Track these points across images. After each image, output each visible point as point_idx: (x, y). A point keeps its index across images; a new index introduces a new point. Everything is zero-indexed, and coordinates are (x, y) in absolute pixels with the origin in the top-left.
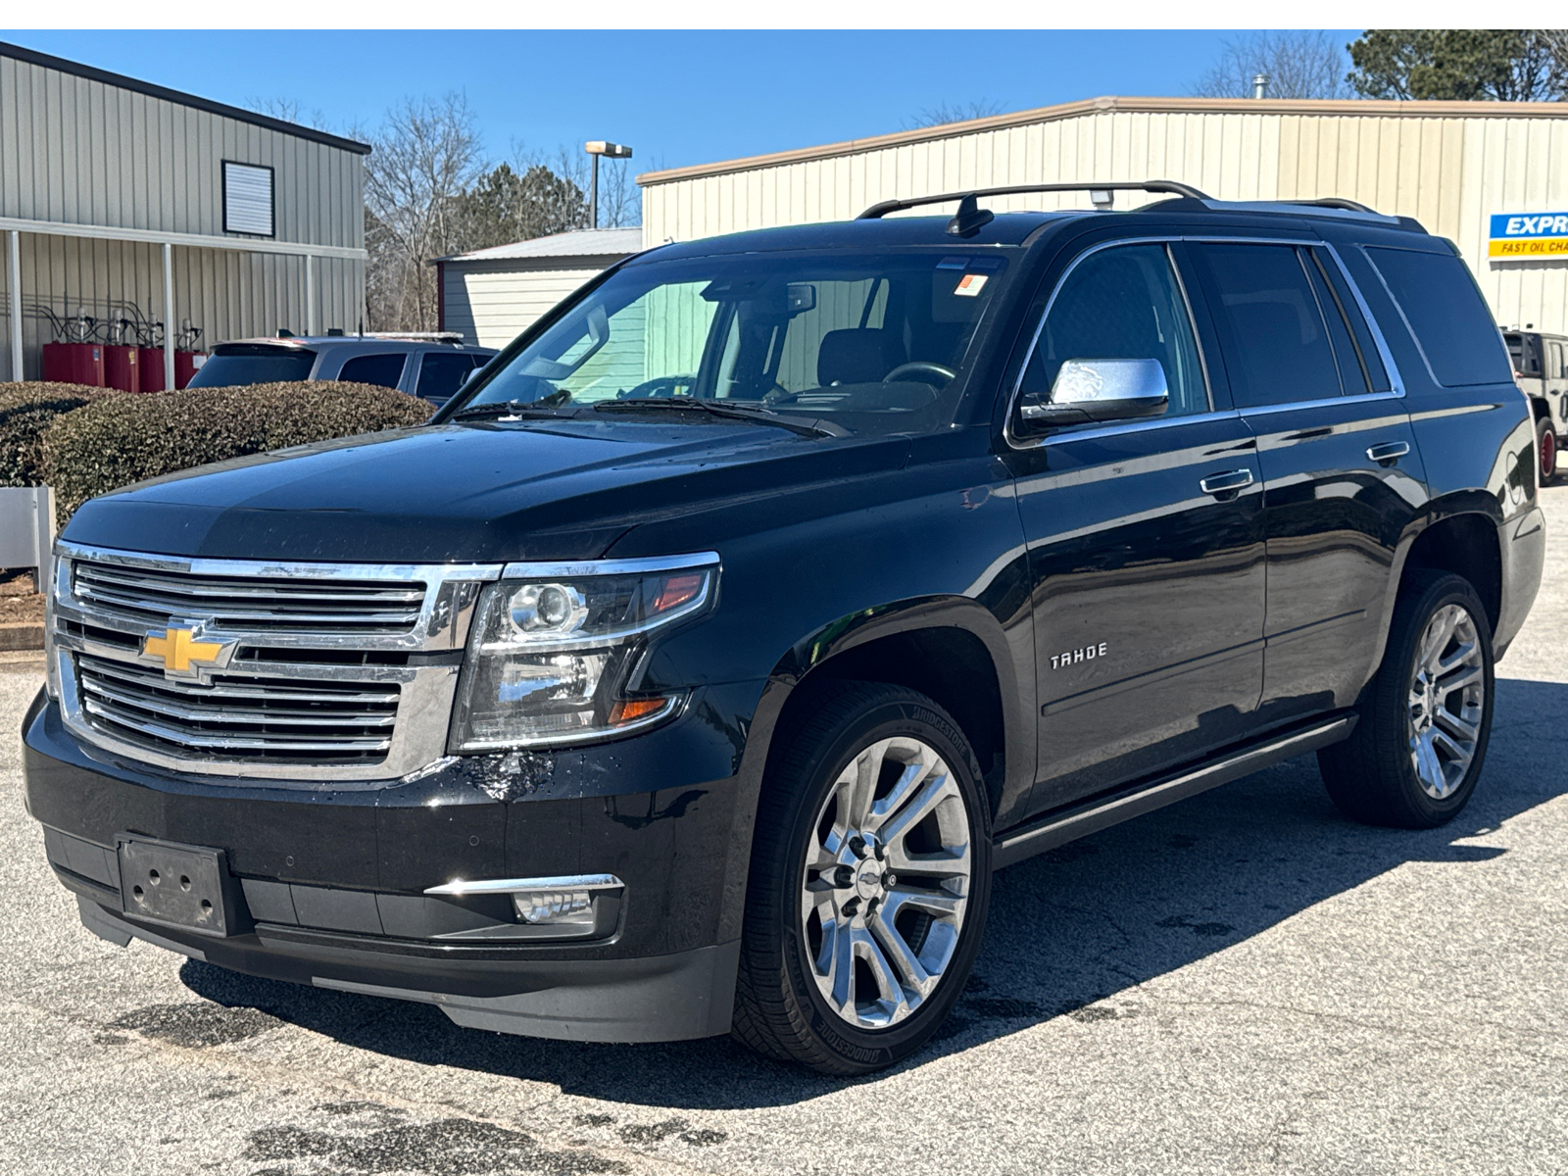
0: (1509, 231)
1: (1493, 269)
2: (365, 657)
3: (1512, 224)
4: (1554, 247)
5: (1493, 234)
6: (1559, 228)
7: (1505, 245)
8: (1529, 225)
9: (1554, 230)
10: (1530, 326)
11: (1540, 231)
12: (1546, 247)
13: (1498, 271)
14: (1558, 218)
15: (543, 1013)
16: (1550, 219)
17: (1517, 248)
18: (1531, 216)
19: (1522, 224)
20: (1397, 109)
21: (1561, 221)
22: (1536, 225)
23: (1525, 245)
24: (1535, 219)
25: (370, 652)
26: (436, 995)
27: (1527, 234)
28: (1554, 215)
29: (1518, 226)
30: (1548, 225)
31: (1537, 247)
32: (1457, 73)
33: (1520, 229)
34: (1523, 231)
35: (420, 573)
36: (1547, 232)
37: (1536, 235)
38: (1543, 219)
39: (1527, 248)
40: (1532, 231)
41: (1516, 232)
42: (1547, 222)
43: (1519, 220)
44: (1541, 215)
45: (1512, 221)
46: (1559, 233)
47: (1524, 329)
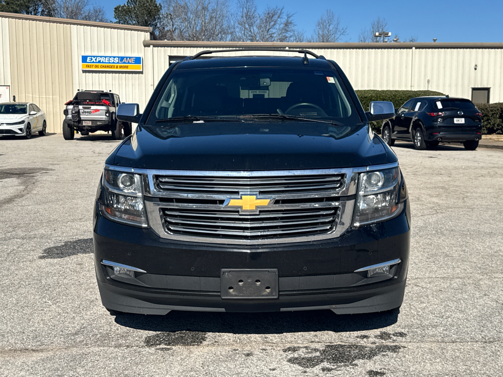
0: (88, 61)
1: (83, 73)
2: (325, 199)
3: (88, 59)
4: (102, 67)
5: (83, 62)
6: (103, 61)
7: (87, 65)
8: (94, 59)
9: (101, 61)
10: (110, 91)
11: (97, 61)
12: (99, 67)
13: (85, 74)
14: (102, 58)
15: (369, 305)
16: (100, 58)
17: (91, 66)
18: (94, 57)
19: (92, 59)
20: (48, 20)
21: (103, 59)
22: (96, 60)
23: (93, 65)
24: (95, 58)
25: (326, 198)
26: (331, 306)
27: (93, 62)
28: (101, 57)
29: (90, 59)
30: (99, 60)
31: (97, 66)
32: (15, 7)
33: (91, 60)
34: (92, 61)
35: (343, 171)
36: (99, 62)
37: (96, 63)
38: (98, 58)
39: (94, 66)
40: (95, 61)
41: (90, 61)
42: (99, 59)
43: (91, 58)
44: (97, 57)
45: (88, 58)
46: (103, 62)
47: (108, 92)
